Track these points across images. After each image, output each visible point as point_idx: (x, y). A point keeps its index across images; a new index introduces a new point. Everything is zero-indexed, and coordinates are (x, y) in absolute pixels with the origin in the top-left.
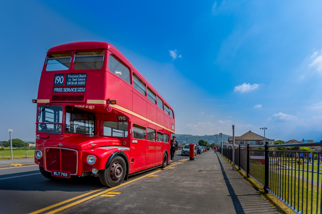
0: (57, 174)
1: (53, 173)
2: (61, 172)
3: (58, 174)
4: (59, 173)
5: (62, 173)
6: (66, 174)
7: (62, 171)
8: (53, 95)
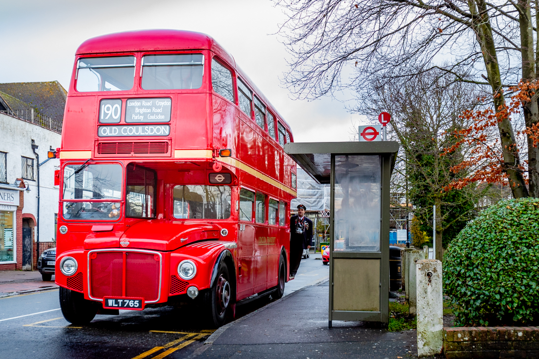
0: (115, 304)
1: (107, 303)
2: (124, 299)
3: (117, 303)
4: (120, 301)
5: (128, 301)
6: (136, 302)
7: (126, 296)
8: (100, 142)
